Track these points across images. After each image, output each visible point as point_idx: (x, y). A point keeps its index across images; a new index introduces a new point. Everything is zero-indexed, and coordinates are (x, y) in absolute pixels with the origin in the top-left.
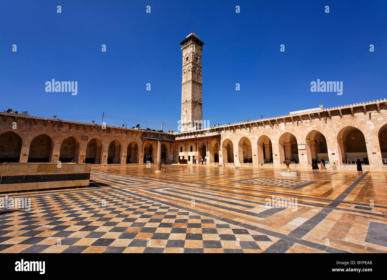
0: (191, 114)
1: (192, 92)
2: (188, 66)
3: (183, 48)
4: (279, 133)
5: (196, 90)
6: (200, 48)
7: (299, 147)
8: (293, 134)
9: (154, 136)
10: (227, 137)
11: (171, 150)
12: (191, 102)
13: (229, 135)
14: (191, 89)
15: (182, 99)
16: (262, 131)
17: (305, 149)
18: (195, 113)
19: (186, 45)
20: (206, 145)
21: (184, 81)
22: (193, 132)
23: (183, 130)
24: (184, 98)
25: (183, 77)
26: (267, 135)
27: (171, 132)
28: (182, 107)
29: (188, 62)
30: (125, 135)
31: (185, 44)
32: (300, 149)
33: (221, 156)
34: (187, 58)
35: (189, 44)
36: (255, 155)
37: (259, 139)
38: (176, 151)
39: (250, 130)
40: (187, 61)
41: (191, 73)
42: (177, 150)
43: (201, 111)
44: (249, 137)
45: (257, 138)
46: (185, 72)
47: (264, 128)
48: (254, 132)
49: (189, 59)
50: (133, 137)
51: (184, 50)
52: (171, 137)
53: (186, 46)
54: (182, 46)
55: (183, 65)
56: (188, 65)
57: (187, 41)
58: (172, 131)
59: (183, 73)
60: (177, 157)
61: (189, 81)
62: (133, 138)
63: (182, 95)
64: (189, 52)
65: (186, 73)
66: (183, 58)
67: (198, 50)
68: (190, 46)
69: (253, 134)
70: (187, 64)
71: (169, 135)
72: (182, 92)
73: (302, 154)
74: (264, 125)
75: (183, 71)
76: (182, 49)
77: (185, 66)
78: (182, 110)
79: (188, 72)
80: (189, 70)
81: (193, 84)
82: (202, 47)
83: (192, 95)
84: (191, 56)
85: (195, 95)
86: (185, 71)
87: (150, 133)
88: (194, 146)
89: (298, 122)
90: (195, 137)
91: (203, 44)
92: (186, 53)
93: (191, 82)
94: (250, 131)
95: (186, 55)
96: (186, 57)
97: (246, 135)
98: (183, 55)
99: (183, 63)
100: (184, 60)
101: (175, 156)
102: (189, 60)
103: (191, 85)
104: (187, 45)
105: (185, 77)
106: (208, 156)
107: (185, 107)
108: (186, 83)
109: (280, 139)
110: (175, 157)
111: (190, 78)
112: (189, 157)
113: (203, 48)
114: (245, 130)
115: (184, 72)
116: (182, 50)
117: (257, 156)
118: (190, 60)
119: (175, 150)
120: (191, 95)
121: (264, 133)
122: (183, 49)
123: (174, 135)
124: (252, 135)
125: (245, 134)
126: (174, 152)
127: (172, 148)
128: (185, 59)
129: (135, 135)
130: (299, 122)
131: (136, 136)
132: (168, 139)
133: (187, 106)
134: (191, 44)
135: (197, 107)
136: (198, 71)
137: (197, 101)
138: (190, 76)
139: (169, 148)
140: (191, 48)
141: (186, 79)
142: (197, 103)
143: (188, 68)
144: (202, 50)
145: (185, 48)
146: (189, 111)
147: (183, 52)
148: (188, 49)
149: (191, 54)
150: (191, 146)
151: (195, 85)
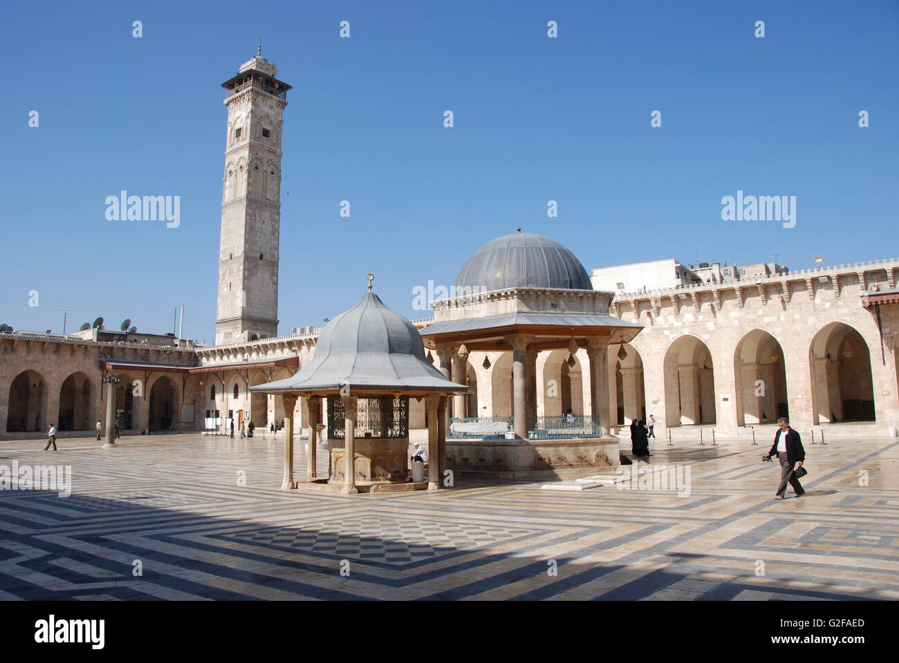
0: (242, 296)
1: (247, 232)
2: (239, 156)
3: (229, 99)
5: (258, 225)
6: (279, 101)
9: (135, 358)
11: (186, 393)
12: (242, 259)
14: (243, 222)
15: (222, 248)
18: (256, 293)
19: (237, 92)
21: (228, 195)
22: (242, 348)
23: (220, 341)
24: (227, 246)
25: (227, 184)
27: (188, 344)
28: (221, 273)
29: (241, 144)
30: (54, 358)
31: (235, 88)
35: (244, 91)
38: (199, 396)
40: (238, 141)
41: (245, 176)
42: (202, 395)
43: (274, 284)
49: (243, 133)
50: (75, 361)
51: (231, 107)
52: (185, 358)
53: (237, 95)
54: (228, 93)
55: (228, 150)
56: (241, 153)
57: (240, 80)
58: (190, 342)
61: (240, 201)
62: (76, 364)
63: (222, 238)
64: (243, 115)
65: (234, 174)
66: (229, 129)
67: (271, 107)
68: (247, 99)
70: (238, 149)
72: (223, 229)
75: (227, 167)
76: (225, 102)
77: (232, 152)
78: (219, 281)
79: (239, 173)
80: (241, 167)
81: (250, 208)
82: (284, 97)
83: (247, 241)
84: (249, 127)
86: (231, 168)
88: (242, 383)
91: (289, 87)
92: (236, 116)
93: (245, 202)
95: (235, 120)
96: (237, 126)
98: (230, 120)
99: (228, 145)
100: (230, 134)
101: (197, 410)
102: (244, 137)
103: (244, 213)
104: (240, 93)
105: (230, 186)
107: (227, 272)
108: (233, 202)
110: (199, 412)
111: (242, 192)
113: (286, 101)
115: (229, 169)
116: (228, 104)
118: (244, 139)
119: (197, 393)
120: (243, 240)
122: (229, 102)
123: (196, 354)
126: (194, 400)
127: (189, 387)
128: (234, 133)
129: (80, 355)
131: (84, 359)
132: (177, 362)
133: (232, 272)
134: (250, 93)
135: (262, 273)
136: (270, 169)
137: (261, 257)
138: (242, 184)
139: (181, 389)
140: (250, 103)
141: (232, 190)
142: (260, 262)
143: (238, 162)
144: (286, 107)
145: (235, 99)
146: (236, 285)
147: (229, 111)
148: (240, 106)
149: (249, 121)
150: (235, 383)
151: (257, 211)
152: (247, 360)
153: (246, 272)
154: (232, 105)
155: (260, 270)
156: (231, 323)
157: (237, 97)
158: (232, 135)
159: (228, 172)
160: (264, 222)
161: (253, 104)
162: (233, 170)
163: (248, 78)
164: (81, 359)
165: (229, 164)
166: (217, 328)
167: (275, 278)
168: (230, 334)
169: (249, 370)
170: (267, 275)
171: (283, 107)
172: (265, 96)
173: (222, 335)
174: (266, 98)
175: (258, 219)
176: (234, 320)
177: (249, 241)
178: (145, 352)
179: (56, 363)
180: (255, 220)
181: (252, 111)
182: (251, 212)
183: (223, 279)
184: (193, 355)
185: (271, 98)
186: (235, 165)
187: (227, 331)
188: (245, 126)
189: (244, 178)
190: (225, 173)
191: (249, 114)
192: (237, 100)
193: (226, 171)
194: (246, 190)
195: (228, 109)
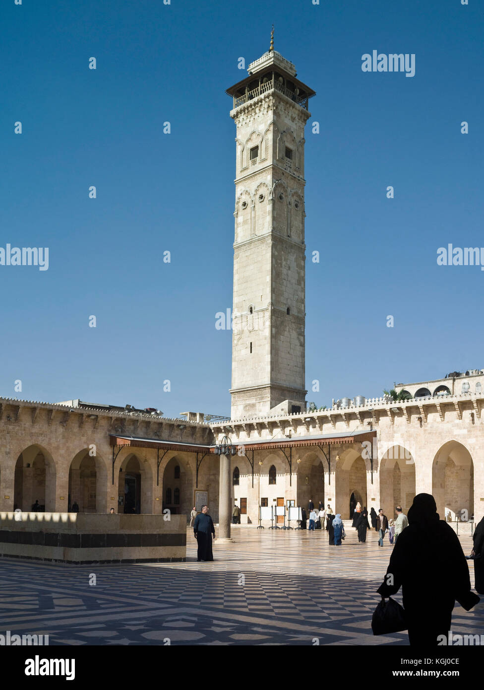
0: (268, 358)
1: (273, 280)
2: (258, 182)
3: (238, 108)
5: (284, 271)
9: (146, 433)
11: (199, 478)
12: (269, 312)
13: (402, 435)
14: (268, 266)
15: (236, 298)
18: (283, 355)
19: (251, 97)
20: (325, 464)
21: (241, 234)
22: (280, 421)
23: (238, 414)
24: (244, 298)
25: (240, 220)
27: (198, 417)
29: (259, 166)
30: (61, 430)
31: (247, 94)
33: (373, 499)
35: (262, 96)
36: (482, 499)
38: (216, 481)
39: (473, 420)
40: (254, 163)
41: (269, 208)
43: (301, 345)
44: (469, 443)
46: (245, 204)
49: (262, 153)
50: (83, 436)
51: (241, 119)
52: (198, 435)
53: (251, 102)
54: (235, 100)
55: (239, 175)
56: (259, 179)
57: (252, 83)
58: (202, 415)
59: (239, 206)
61: (262, 239)
62: (85, 439)
63: (235, 288)
64: (262, 128)
65: (250, 206)
66: (239, 148)
67: (293, 119)
68: (266, 106)
69: (479, 433)
70: (255, 174)
71: (194, 428)
72: (236, 277)
75: (240, 197)
76: (233, 112)
77: (245, 179)
78: (235, 342)
79: (258, 205)
80: (261, 197)
82: (306, 106)
83: (273, 291)
84: (271, 143)
85: (283, 288)
86: (244, 198)
87: (135, 422)
88: (283, 465)
90: (285, 438)
92: (249, 130)
93: (269, 241)
94: (472, 424)
95: (248, 136)
96: (251, 145)
97: (459, 435)
98: (239, 135)
99: (239, 168)
100: (242, 155)
101: (212, 499)
102: (263, 157)
103: (269, 255)
104: (255, 99)
105: (245, 222)
106: (330, 500)
108: (250, 242)
110: (215, 500)
111: (265, 226)
113: (310, 111)
114: (457, 421)
115: (242, 200)
116: (236, 116)
118: (265, 160)
119: (212, 477)
120: (268, 290)
122: (237, 113)
123: (210, 430)
125: (456, 431)
126: (208, 486)
127: (203, 470)
128: (247, 154)
129: (88, 428)
131: (93, 432)
132: (190, 440)
134: (271, 98)
135: (289, 331)
136: (293, 201)
137: (288, 311)
138: (264, 218)
139: (194, 472)
140: (271, 113)
141: (248, 226)
142: (288, 318)
143: (256, 190)
144: (308, 121)
145: (248, 109)
146: (260, 345)
147: (239, 125)
148: (256, 117)
149: (270, 136)
150: (271, 464)
151: (283, 253)
152: (289, 436)
153: (274, 329)
154: (242, 117)
155: (288, 327)
156: (255, 393)
157: (251, 106)
158: (245, 156)
159: (241, 204)
160: (289, 268)
161: (275, 113)
162: (249, 202)
163: (265, 79)
164: (90, 432)
165: (242, 194)
166: (232, 399)
167: (302, 338)
168: (253, 405)
169: (293, 449)
170: (294, 334)
171: (305, 121)
172: (287, 103)
173: (241, 407)
174: (288, 106)
175: (284, 263)
176: (260, 388)
177: (276, 290)
178: (156, 426)
179: (64, 437)
180: (281, 264)
181: (274, 123)
182: (276, 253)
183: (239, 339)
184: (208, 431)
185: (293, 107)
186: (252, 195)
187: (248, 402)
188: (264, 143)
189: (267, 210)
190: (236, 206)
191: (269, 127)
192: (250, 109)
193: (238, 202)
194: (271, 225)
195: (237, 123)
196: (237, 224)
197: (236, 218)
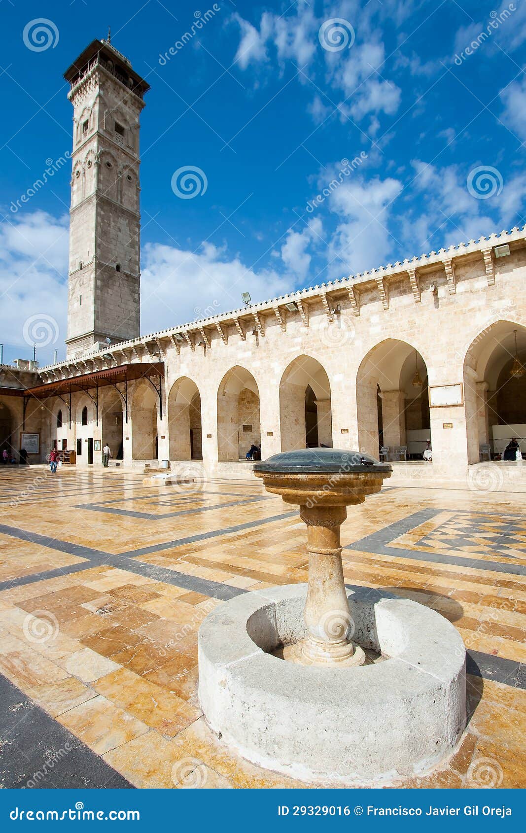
0: (93, 308)
1: (98, 235)
2: (87, 151)
3: (73, 90)
4: (358, 343)
5: (112, 231)
6: (134, 97)
7: (435, 397)
8: (415, 345)
10: (184, 372)
11: (27, 421)
12: (93, 266)
13: (188, 364)
14: (93, 225)
16: (299, 340)
17: (460, 402)
18: (112, 307)
19: (82, 77)
21: (76, 200)
24: (76, 256)
25: (75, 188)
26: (314, 355)
27: (30, 364)
28: (71, 288)
29: (89, 136)
31: (80, 75)
32: (436, 404)
33: (163, 437)
34: (86, 124)
35: (89, 73)
36: (271, 434)
37: (287, 373)
39: (257, 339)
40: (85, 135)
41: (95, 171)
42: (49, 423)
43: (135, 301)
44: (254, 368)
45: (279, 369)
46: (78, 172)
47: (304, 330)
48: (271, 346)
49: (90, 125)
51: (76, 100)
52: (26, 381)
53: (82, 81)
54: (70, 83)
55: (75, 148)
56: (89, 147)
57: (84, 62)
58: (33, 362)
59: (74, 176)
60: (50, 442)
61: (89, 200)
64: (91, 102)
65: (82, 172)
66: (75, 126)
68: (94, 83)
69: (264, 355)
70: (85, 145)
73: (446, 426)
74: (303, 316)
75: (75, 168)
76: (69, 94)
77: (79, 150)
79: (88, 171)
80: (90, 163)
81: (102, 209)
82: (141, 96)
83: (98, 245)
84: (97, 114)
85: (112, 247)
86: (79, 168)
88: (92, 405)
89: (435, 293)
91: (146, 86)
92: (82, 107)
93: (95, 201)
94: (258, 344)
95: (81, 113)
96: (83, 121)
97: (243, 359)
98: (75, 115)
99: (75, 142)
100: (77, 129)
102: (91, 128)
104: (85, 77)
105: (78, 189)
106: (127, 439)
107: (78, 285)
108: (81, 205)
109: (361, 367)
111: (92, 188)
112: (79, 442)
113: (145, 102)
114: (241, 343)
115: (76, 170)
116: (72, 98)
117: (277, 434)
118: (93, 129)
120: (93, 246)
121: (303, 348)
122: (74, 94)
124: (261, 359)
125: (240, 355)
126: (40, 429)
127: (32, 414)
128: (81, 128)
130: (441, 291)
133: (83, 284)
134: (97, 73)
135: (119, 287)
136: (126, 173)
137: (118, 268)
138: (91, 181)
139: (19, 415)
140: (97, 87)
141: (80, 192)
142: (117, 274)
143: (86, 158)
144: (143, 109)
145: (80, 89)
146: (87, 297)
147: (75, 106)
148: (87, 95)
149: (97, 108)
150: (83, 406)
151: (111, 214)
153: (99, 283)
154: (77, 97)
155: (117, 283)
156: (82, 342)
157: (82, 84)
159: (76, 173)
160: (120, 230)
161: (100, 87)
162: (81, 170)
165: (76, 165)
166: (67, 349)
170: (126, 291)
173: (73, 356)
174: (118, 87)
175: (113, 224)
176: (86, 336)
177: (101, 245)
180: (109, 224)
181: (99, 96)
182: (102, 213)
184: (37, 376)
185: (124, 90)
186: (83, 164)
187: (78, 350)
188: (92, 115)
189: (94, 174)
190: (72, 176)
191: (96, 99)
192: (82, 89)
193: (74, 173)
194: (96, 186)
195: (74, 104)
196: (73, 192)
197: (72, 187)
